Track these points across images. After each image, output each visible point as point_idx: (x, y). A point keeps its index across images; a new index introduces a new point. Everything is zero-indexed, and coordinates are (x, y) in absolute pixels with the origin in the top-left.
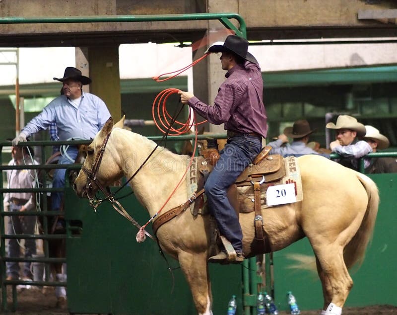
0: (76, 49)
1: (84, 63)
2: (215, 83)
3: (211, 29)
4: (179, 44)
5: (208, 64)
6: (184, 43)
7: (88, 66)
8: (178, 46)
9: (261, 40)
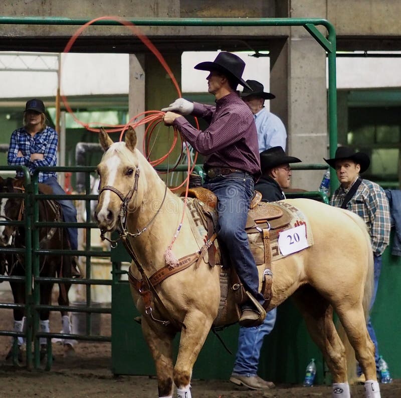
0: (130, 56)
1: (139, 73)
2: (296, 101)
3: (294, 37)
4: (254, 53)
5: (289, 78)
6: (260, 52)
7: (144, 76)
8: (253, 56)
9: (353, 51)
